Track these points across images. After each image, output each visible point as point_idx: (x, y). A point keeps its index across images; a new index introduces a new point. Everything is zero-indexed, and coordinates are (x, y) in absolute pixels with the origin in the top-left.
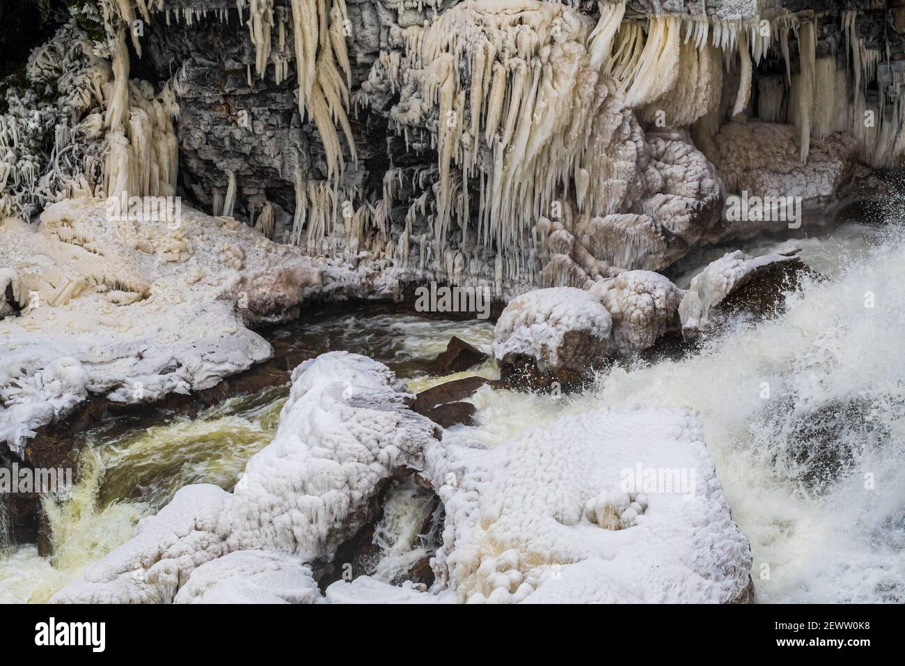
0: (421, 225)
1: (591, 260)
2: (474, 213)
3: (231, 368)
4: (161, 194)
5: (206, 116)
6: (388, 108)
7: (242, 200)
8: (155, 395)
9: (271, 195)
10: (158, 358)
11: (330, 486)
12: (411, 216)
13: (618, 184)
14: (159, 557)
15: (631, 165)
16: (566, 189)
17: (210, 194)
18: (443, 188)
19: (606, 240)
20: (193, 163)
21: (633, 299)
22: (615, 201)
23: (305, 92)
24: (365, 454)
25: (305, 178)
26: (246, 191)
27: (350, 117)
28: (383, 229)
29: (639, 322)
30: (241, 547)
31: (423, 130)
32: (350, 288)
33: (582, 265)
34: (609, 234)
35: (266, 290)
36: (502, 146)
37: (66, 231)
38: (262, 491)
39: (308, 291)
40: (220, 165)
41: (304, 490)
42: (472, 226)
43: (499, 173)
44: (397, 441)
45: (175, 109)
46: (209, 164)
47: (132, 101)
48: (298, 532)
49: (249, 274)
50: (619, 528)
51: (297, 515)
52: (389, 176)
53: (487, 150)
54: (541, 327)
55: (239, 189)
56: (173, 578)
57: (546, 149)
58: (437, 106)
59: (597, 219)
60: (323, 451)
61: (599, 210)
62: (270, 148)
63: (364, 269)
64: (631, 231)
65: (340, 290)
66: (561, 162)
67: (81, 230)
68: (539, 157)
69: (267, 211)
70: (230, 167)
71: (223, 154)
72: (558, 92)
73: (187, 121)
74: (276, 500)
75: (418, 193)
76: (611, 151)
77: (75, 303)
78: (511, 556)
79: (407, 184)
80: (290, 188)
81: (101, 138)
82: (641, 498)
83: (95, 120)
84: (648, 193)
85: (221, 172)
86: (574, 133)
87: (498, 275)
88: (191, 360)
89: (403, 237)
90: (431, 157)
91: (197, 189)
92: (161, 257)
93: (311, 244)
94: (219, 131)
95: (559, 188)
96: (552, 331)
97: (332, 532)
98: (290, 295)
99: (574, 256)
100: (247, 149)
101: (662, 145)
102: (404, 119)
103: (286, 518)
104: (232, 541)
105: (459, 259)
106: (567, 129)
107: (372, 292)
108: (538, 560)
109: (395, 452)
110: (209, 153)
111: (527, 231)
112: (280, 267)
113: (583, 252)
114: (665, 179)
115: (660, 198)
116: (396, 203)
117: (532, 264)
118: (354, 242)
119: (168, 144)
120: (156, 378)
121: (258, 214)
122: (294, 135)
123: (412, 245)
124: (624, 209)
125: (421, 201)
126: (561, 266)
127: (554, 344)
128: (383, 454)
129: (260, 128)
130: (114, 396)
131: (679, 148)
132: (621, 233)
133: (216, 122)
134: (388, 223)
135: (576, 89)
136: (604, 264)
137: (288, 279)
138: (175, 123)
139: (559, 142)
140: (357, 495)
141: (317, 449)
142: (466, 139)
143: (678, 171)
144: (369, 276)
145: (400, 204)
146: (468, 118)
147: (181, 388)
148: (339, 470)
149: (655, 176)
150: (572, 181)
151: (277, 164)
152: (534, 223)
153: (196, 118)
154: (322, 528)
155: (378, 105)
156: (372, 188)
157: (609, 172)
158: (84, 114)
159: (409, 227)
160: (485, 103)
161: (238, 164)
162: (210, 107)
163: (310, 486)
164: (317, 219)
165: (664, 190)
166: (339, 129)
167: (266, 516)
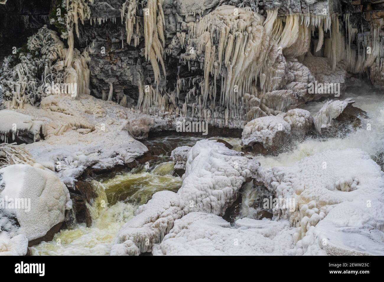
0: (193, 99)
1: (267, 108)
2: (218, 94)
3: (138, 155)
4: (86, 93)
5: (102, 61)
6: (179, 54)
7: (115, 95)
8: (112, 166)
9: (126, 92)
10: (108, 151)
11: (226, 185)
12: (188, 96)
13: (278, 79)
14: (158, 217)
15: (283, 71)
16: (256, 82)
17: (101, 93)
18: (205, 84)
19: (273, 100)
20: (95, 81)
21: (298, 119)
22: (276, 85)
23: (148, 48)
24: (237, 173)
25: (143, 84)
26: (116, 91)
27: (164, 59)
28: (174, 103)
29: (300, 127)
30: (189, 212)
31: (197, 62)
32: (163, 126)
33: (265, 110)
34: (274, 98)
35: (137, 127)
36: (231, 66)
37: (54, 107)
38: (197, 190)
39: (150, 127)
40: (106, 81)
41: (214, 188)
42: (218, 100)
43: (230, 76)
44: (249, 167)
45: (89, 59)
46: (101, 81)
47: (74, 57)
48: (213, 204)
49: (130, 121)
50: (350, 191)
51: (212, 197)
52: (179, 81)
53: (224, 67)
54: (265, 131)
55: (114, 90)
56: (165, 225)
57: (250, 66)
58: (203, 52)
59: (268, 93)
60: (220, 173)
61: (269, 89)
62: (128, 73)
63: (167, 119)
64: (284, 96)
65: (159, 127)
66: (255, 71)
67: (61, 106)
68: (247, 70)
69: (125, 98)
70: (111, 81)
71: (108, 76)
72: (255, 44)
73: (93, 64)
74: (203, 192)
75: (192, 87)
76: (274, 66)
77: (65, 134)
78: (313, 203)
79: (187, 84)
80: (136, 89)
81: (63, 71)
83: (61, 64)
84: (289, 82)
85: (107, 84)
86: (261, 60)
87: (227, 117)
88: (122, 152)
89: (185, 105)
90: (200, 72)
91: (95, 91)
92: (95, 115)
93: (144, 110)
94: (107, 67)
95: (253, 81)
96: (271, 132)
97: (226, 203)
98: (146, 129)
99: (261, 107)
100: (118, 74)
101: (292, 64)
102: (189, 58)
103: (208, 199)
104: (186, 209)
105: (209, 112)
106: (258, 58)
107: (171, 127)
108: (324, 203)
109: (248, 172)
110: (102, 76)
111: (240, 99)
112: (140, 118)
113: (264, 106)
114: (295, 76)
115: (293, 83)
116: (181, 92)
117: (241, 112)
118: (163, 108)
119: (87, 73)
120: (110, 159)
121: (120, 100)
122: (139, 67)
123: (188, 107)
124: (280, 88)
125: (193, 90)
126: (256, 111)
127: (271, 137)
128: (244, 172)
129: (124, 64)
130: (95, 167)
131: (298, 65)
132: (280, 97)
133: (105, 64)
134: (177, 100)
135: (262, 43)
136: (272, 110)
137: (144, 122)
138: (88, 64)
139: (255, 63)
140: (236, 188)
141: (217, 172)
142: (216, 64)
143: (299, 73)
144: (169, 121)
145: (183, 92)
146: (217, 57)
147: (120, 162)
148: (228, 180)
149: (292, 75)
150: (258, 78)
151: (131, 79)
152: (242, 95)
153: (97, 63)
154: (223, 202)
155: (175, 54)
156: (170, 86)
157: (274, 74)
158: (54, 62)
159: (187, 101)
160: (225, 50)
161: (114, 80)
162: (103, 58)
163: (217, 186)
164: (148, 101)
165: (295, 80)
166: (159, 64)
167: (200, 199)
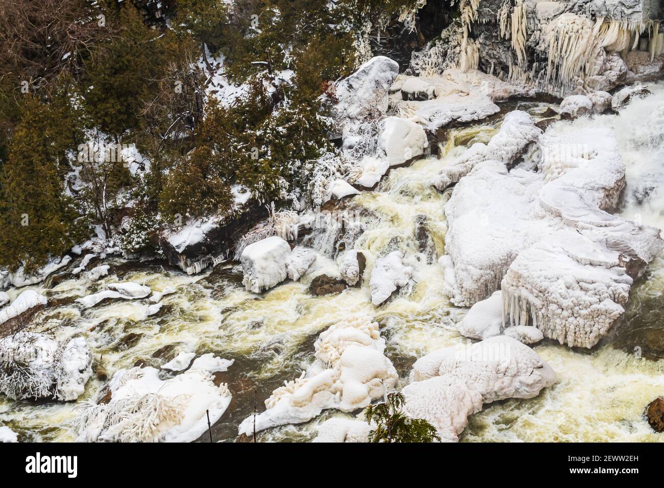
0: (542, 78)
1: (588, 88)
2: (557, 75)
3: (489, 114)
4: (474, 69)
5: (487, 48)
6: (535, 46)
7: (495, 70)
8: (469, 120)
9: (502, 69)
10: (470, 110)
11: (513, 145)
12: (540, 75)
13: (598, 68)
14: (467, 161)
15: (602, 62)
16: (583, 69)
17: (487, 68)
18: (549, 68)
19: (593, 83)
20: (483, 60)
21: (599, 98)
22: (596, 72)
23: (513, 42)
24: (523, 137)
25: (512, 65)
26: (497, 68)
27: (525, 49)
28: (532, 79)
29: (600, 105)
30: (488, 159)
31: (545, 52)
32: (522, 94)
33: (586, 89)
34: (594, 81)
35: (502, 94)
36: (566, 57)
37: (449, 77)
38: (494, 145)
39: (511, 94)
40: (490, 61)
41: (506, 146)
42: (556, 78)
43: (564, 64)
44: (531, 134)
45: (479, 46)
46: (487, 61)
47: (468, 44)
48: (503, 157)
49: (495, 89)
50: (589, 159)
51: (504, 152)
52: (534, 65)
53: (562, 58)
54: (573, 105)
55: (494, 67)
56: (471, 166)
57: (578, 58)
58: (549, 46)
59: (591, 77)
60: (511, 136)
61: (592, 74)
62: (503, 56)
63: (526, 89)
64: (600, 80)
65: (519, 94)
66: (582, 61)
67: (453, 77)
68: (576, 60)
69: (501, 73)
70: (492, 61)
71: (491, 58)
72: (582, 43)
73: (482, 49)
74: (497, 147)
75: (542, 69)
76: (596, 58)
77: (450, 96)
78: (559, 165)
79: (539, 66)
80: (508, 67)
81: (459, 53)
82: (596, 152)
83: (458, 49)
84: (606, 70)
85: (490, 63)
86: (586, 53)
87: (562, 91)
88: (479, 111)
89: (537, 81)
90: (546, 59)
91: (483, 67)
92: (473, 84)
93: (512, 82)
94: (490, 52)
95: (581, 68)
96: (575, 106)
97: (512, 157)
98: (506, 95)
99: (584, 87)
100: (497, 57)
101: (611, 57)
102: (540, 49)
103: (501, 153)
104: (486, 157)
105: (552, 87)
106: (584, 53)
107: (528, 95)
108: (566, 166)
109: (530, 137)
110: (487, 58)
111: (571, 80)
112: (503, 88)
113: (586, 86)
114: (611, 66)
115: (609, 71)
116: (536, 72)
117: (572, 89)
118: (524, 82)
119: (477, 55)
120: (470, 115)
121: (499, 74)
122: (510, 53)
123: (539, 83)
124: (599, 74)
125: (543, 71)
126: (580, 90)
127: (576, 110)
128: (527, 137)
129: (501, 51)
130: (458, 120)
131: (616, 58)
132: (597, 81)
133: (490, 49)
134: (533, 77)
135: (588, 41)
136: (591, 89)
137: (506, 91)
138: (479, 50)
139: (582, 56)
140: (519, 147)
141: (510, 135)
142: (556, 55)
143: (614, 64)
144: (527, 91)
145: (537, 72)
146: (557, 49)
147: (476, 118)
148: (515, 141)
149: (608, 65)
150: (585, 66)
151: (505, 61)
152: (573, 77)
153: (484, 48)
154: (510, 156)
155: (533, 45)
156: (530, 67)
157: (595, 64)
158: (455, 47)
159: (539, 78)
160: (562, 45)
161: (494, 61)
162: (488, 46)
163: (507, 145)
164: (515, 76)
165: (610, 69)
166: (522, 52)
167: (495, 152)
